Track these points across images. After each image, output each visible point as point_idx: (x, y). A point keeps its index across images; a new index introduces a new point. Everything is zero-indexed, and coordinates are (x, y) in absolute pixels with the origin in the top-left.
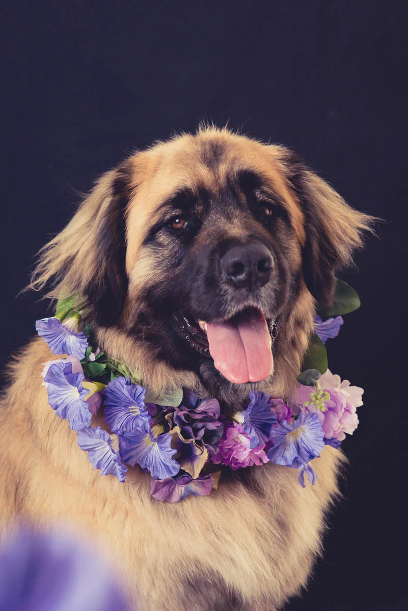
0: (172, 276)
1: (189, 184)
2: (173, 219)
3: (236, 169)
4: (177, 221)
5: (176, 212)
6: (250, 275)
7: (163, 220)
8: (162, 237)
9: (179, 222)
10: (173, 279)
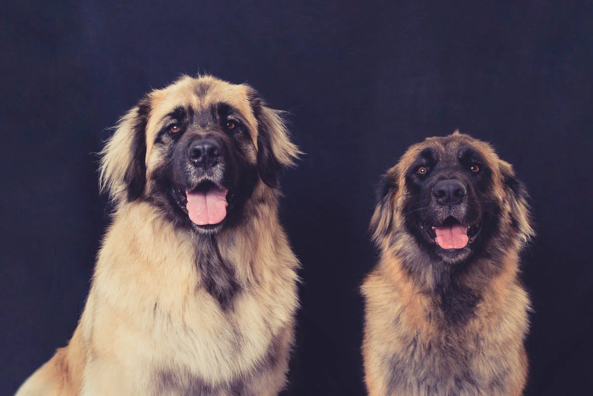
0: (168, 162)
1: (184, 104)
2: (172, 125)
3: (218, 100)
4: (175, 127)
5: (173, 121)
6: (204, 158)
7: (165, 126)
8: (165, 138)
9: (176, 129)
10: (168, 164)
